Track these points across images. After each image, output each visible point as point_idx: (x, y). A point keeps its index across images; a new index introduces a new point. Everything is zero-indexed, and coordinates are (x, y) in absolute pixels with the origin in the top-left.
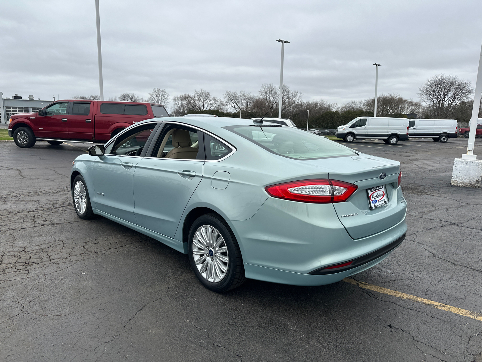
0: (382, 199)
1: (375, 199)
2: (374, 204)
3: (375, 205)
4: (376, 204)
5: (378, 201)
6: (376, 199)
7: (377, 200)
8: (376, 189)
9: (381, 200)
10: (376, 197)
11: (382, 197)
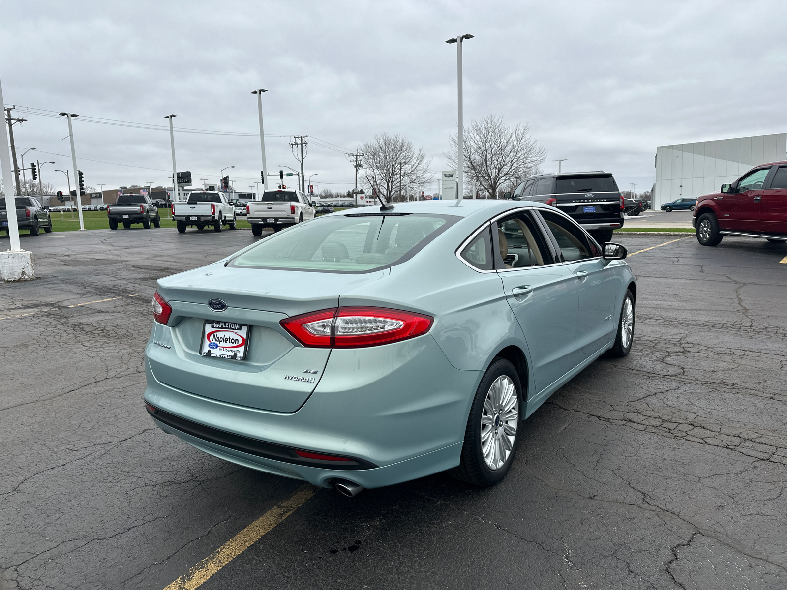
0: (233, 349)
1: (216, 342)
2: (209, 349)
3: (209, 351)
4: (213, 351)
5: (219, 348)
6: (218, 343)
7: (219, 345)
8: (224, 326)
9: (228, 349)
10: (219, 340)
11: (234, 345)
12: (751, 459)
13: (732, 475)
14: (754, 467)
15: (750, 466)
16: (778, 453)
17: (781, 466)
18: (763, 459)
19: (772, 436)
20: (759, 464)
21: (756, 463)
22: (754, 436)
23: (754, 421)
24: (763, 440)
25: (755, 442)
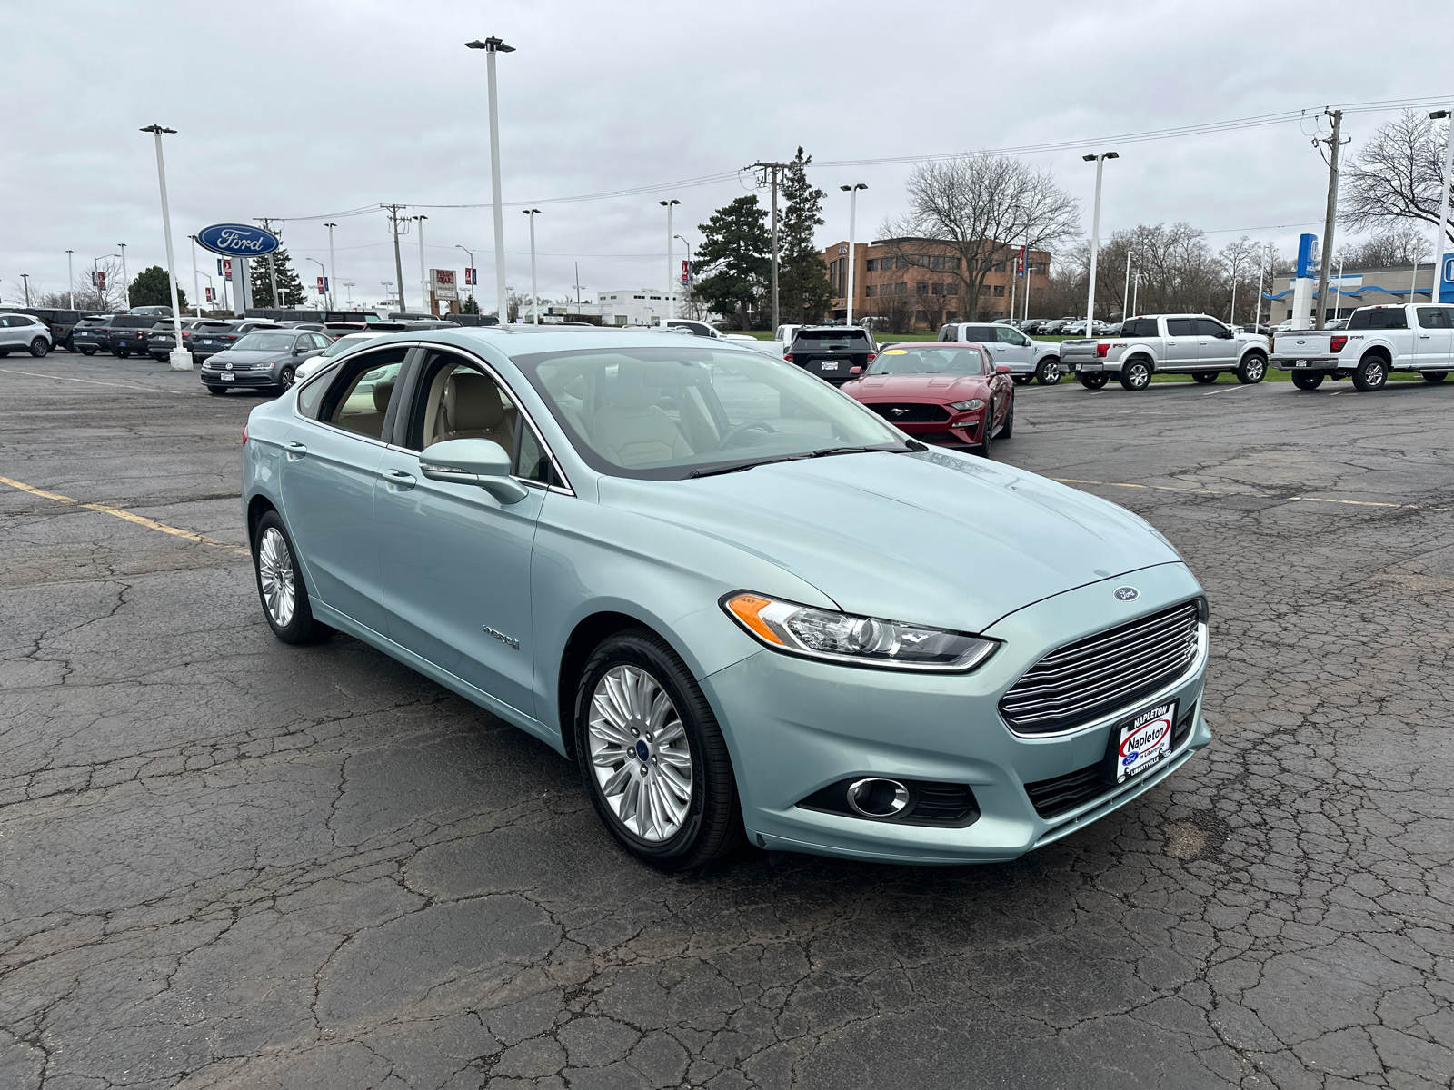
12: (58, 762)
13: (69, 735)
14: (46, 755)
15: (52, 755)
16: (22, 790)
17: (10, 773)
18: (41, 770)
19: (46, 813)
20: (43, 762)
21: (47, 762)
22: (78, 800)
23: (97, 825)
24: (59, 798)
25: (67, 791)
